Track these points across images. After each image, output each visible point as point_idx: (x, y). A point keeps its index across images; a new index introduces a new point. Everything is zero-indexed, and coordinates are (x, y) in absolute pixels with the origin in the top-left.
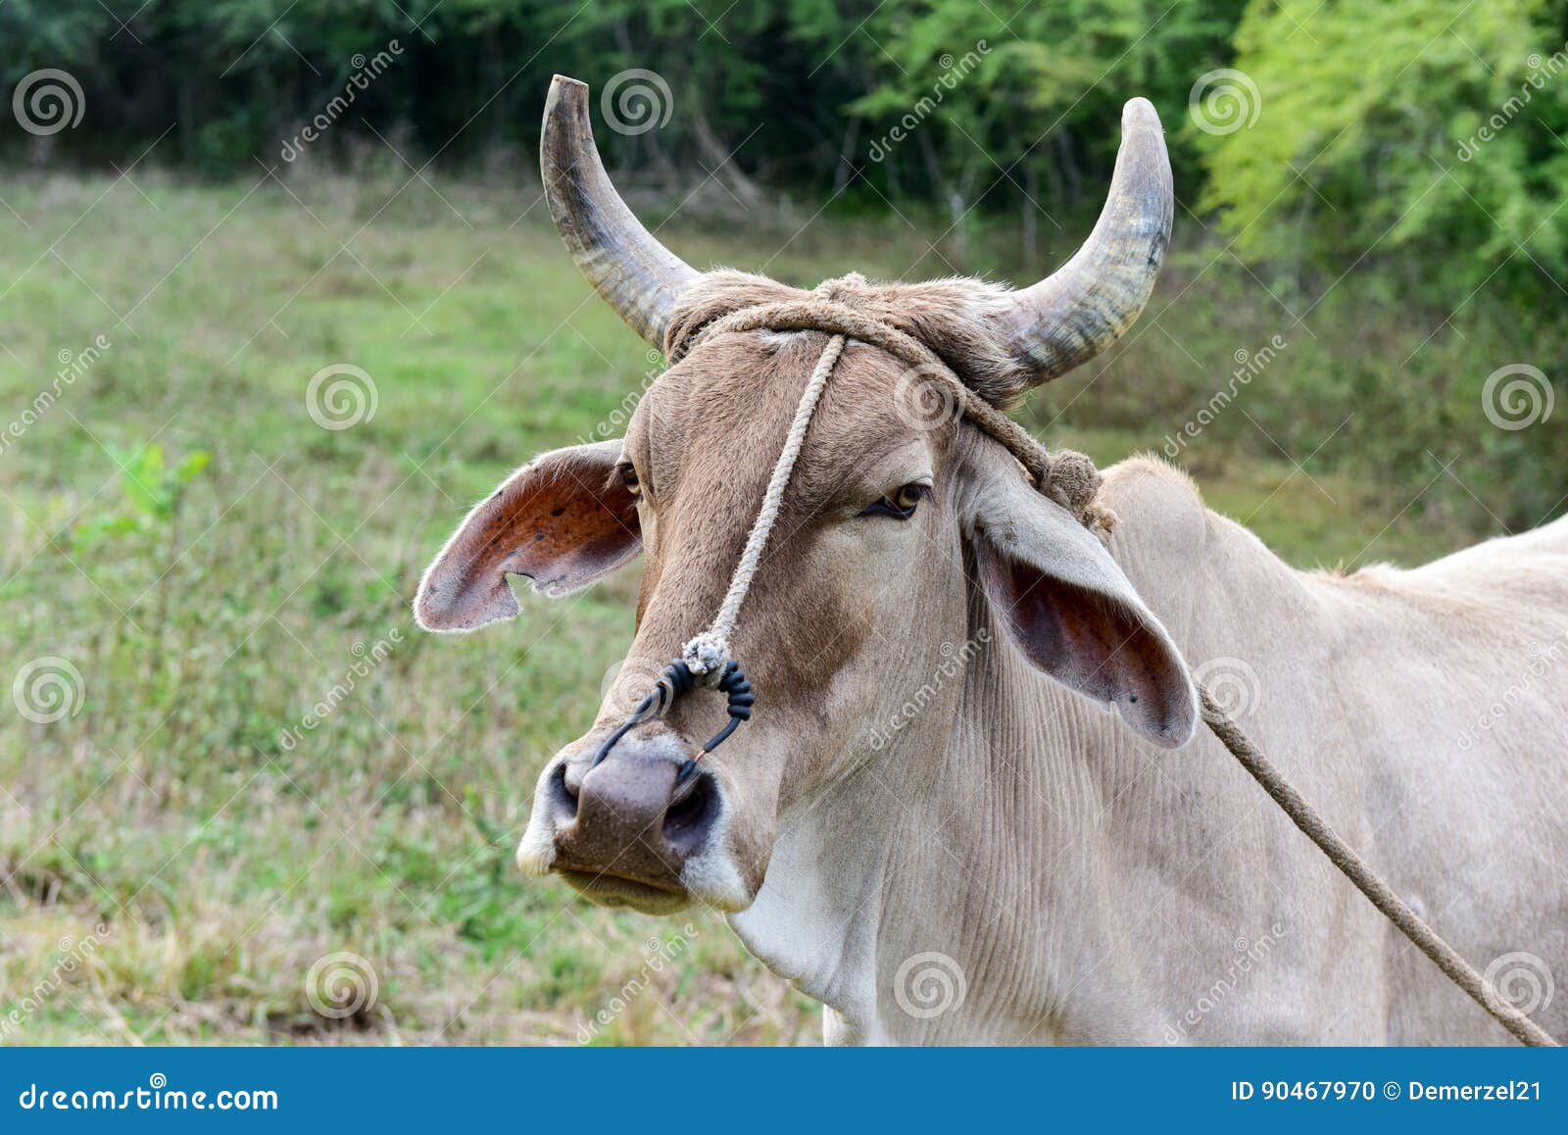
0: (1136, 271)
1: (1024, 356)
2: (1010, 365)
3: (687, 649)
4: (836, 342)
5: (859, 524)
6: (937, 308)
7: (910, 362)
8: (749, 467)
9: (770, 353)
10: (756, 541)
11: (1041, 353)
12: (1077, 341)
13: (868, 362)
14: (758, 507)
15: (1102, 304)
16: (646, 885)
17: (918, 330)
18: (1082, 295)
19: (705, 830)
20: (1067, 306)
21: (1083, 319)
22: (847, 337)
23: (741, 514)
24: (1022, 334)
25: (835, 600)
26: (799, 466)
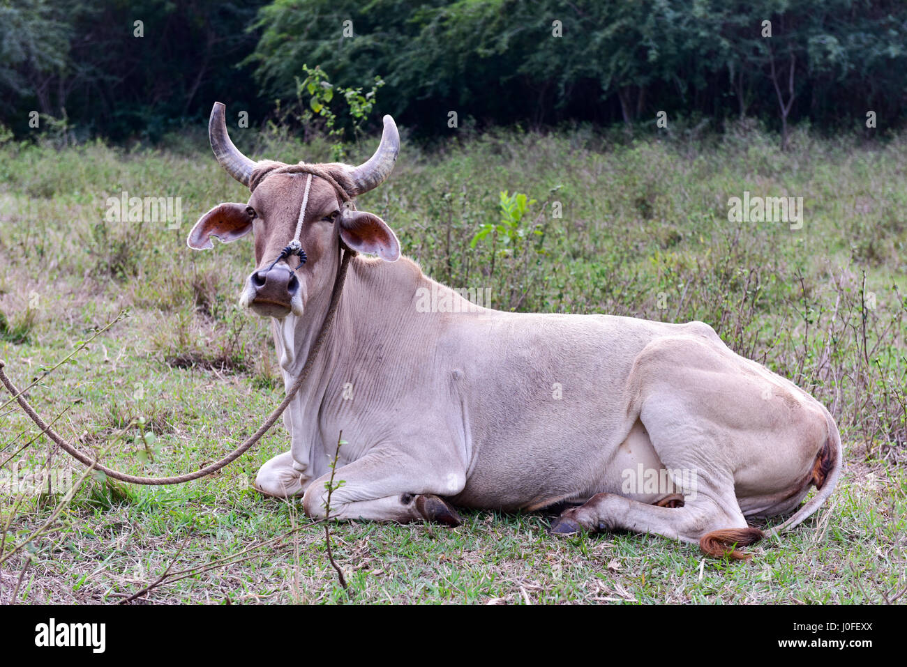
0: (390, 162)
1: (358, 184)
2: (355, 187)
3: (291, 243)
4: (310, 176)
5: (322, 222)
6: (336, 169)
7: (330, 182)
8: (295, 204)
9: (292, 177)
10: (301, 221)
11: (363, 184)
12: (373, 181)
13: (320, 181)
14: (299, 213)
15: (380, 170)
16: (279, 305)
17: (331, 174)
18: (375, 168)
19: (296, 290)
20: (371, 171)
21: (376, 176)
22: (312, 174)
23: (295, 215)
24: (359, 178)
25: (316, 242)
26: (308, 205)
